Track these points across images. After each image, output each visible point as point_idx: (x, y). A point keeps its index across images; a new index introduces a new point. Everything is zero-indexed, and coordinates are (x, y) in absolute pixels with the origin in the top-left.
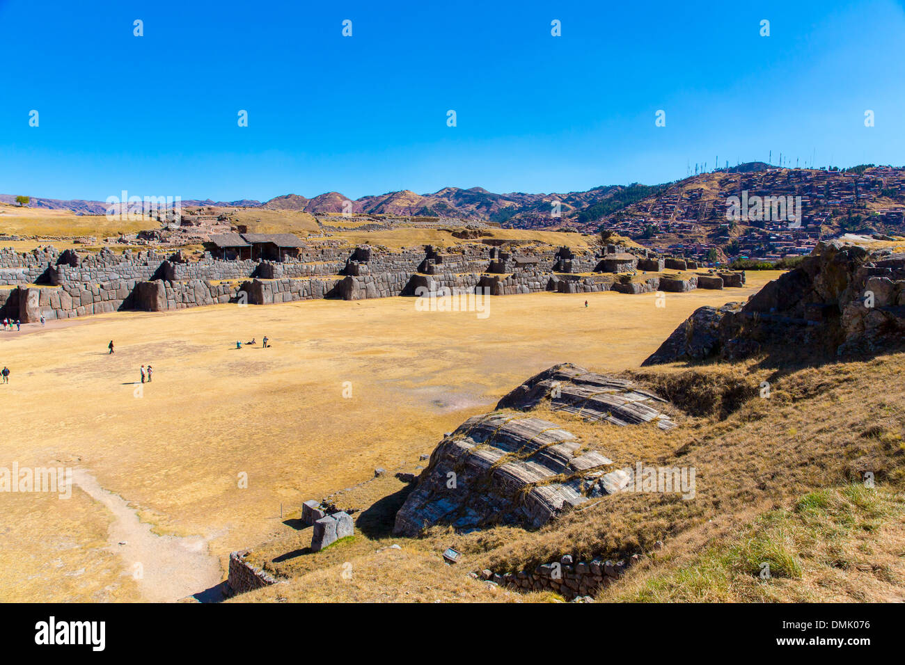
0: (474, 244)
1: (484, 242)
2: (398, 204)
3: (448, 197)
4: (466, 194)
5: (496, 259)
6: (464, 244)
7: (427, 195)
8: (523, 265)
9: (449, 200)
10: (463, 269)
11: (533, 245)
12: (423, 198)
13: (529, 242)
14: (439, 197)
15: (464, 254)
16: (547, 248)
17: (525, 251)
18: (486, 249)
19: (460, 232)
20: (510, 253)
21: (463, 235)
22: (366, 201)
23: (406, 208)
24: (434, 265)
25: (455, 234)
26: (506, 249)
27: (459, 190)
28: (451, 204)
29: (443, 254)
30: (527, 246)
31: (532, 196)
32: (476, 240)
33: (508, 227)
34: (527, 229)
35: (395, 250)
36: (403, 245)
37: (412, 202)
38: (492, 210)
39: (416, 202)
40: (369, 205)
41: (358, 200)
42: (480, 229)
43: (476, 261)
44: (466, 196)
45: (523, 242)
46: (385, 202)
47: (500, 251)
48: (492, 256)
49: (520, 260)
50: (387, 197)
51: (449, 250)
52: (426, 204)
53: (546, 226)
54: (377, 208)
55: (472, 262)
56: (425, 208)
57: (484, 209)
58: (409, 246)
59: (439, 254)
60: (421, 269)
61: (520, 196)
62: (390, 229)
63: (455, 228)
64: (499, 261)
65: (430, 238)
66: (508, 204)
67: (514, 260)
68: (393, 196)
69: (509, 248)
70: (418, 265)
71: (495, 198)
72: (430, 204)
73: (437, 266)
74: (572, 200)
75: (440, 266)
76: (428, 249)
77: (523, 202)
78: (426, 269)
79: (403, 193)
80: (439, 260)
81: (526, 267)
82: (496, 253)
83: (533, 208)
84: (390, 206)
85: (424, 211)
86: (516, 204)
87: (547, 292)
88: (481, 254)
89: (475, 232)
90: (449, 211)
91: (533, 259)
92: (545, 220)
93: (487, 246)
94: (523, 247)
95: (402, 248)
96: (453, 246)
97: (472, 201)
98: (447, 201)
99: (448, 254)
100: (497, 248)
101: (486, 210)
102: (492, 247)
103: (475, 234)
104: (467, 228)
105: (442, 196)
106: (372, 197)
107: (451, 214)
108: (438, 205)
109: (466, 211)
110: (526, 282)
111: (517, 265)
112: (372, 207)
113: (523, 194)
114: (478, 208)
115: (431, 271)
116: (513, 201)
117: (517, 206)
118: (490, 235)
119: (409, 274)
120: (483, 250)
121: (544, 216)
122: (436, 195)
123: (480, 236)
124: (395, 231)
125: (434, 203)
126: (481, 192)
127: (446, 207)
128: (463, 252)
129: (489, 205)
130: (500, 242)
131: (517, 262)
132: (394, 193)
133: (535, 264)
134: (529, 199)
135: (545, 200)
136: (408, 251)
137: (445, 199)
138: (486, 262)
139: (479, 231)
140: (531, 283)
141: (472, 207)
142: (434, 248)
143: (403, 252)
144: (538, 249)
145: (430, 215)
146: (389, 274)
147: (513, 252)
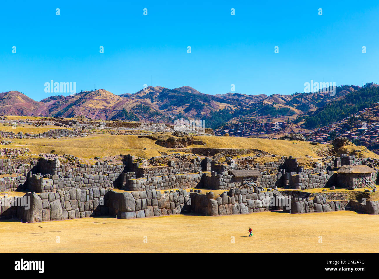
0: (182, 154)
1: (194, 151)
2: (91, 105)
3: (151, 98)
4: (173, 94)
5: (209, 172)
6: (170, 153)
7: (126, 96)
8: (241, 179)
9: (152, 102)
10: (169, 184)
11: (252, 155)
12: (121, 98)
13: (248, 152)
14: (141, 98)
15: (170, 166)
16: (270, 159)
17: (242, 163)
18: (197, 160)
19: (166, 139)
20: (226, 165)
21: (169, 143)
22: (52, 102)
23: (100, 111)
24: (134, 179)
25: (159, 142)
26: (221, 161)
27: (164, 90)
28: (154, 105)
29: (145, 165)
30: (245, 156)
31: (250, 97)
32: (185, 149)
33: (223, 134)
34: (244, 136)
35: (87, 160)
36: (96, 155)
37: (108, 103)
38: (203, 113)
39: (113, 104)
40: (57, 107)
41: (43, 101)
42: (189, 136)
43: (185, 175)
44: (172, 97)
45: (241, 152)
46: (75, 104)
47: (213, 163)
48: (204, 168)
49: (237, 174)
50: (78, 97)
51: (152, 161)
52: (124, 106)
53: (267, 132)
54: (66, 110)
55: (180, 175)
56: (124, 110)
57: (194, 112)
58: (104, 156)
59: (140, 166)
60: (118, 184)
61: (236, 97)
62: (81, 135)
63: (159, 135)
64: (213, 174)
65: (129, 146)
66: (222, 106)
67: (230, 173)
68: (84, 96)
69: (223, 158)
70: (114, 179)
71: (207, 99)
72: (130, 105)
73: (138, 180)
74: (298, 102)
75: (141, 181)
76: (127, 159)
77: (240, 104)
78: (124, 184)
79: (97, 92)
80: (140, 173)
81: (244, 182)
82: (209, 165)
83: (251, 111)
84: (81, 108)
85: (122, 114)
86: (232, 107)
87: (270, 212)
88: (190, 166)
89: (183, 139)
90: (152, 115)
91: (252, 172)
92: (266, 125)
93: (197, 156)
94: (241, 157)
95: (96, 158)
96: (157, 156)
97: (179, 102)
98: (150, 102)
99: (151, 166)
100: (210, 158)
101: (196, 113)
102: (203, 158)
103: (183, 141)
104: (174, 134)
105: (144, 97)
106: (60, 97)
107: (155, 118)
108: (139, 107)
109: (172, 114)
110: (245, 200)
111: (234, 179)
112: (60, 109)
113: (240, 95)
114: (186, 111)
115: (130, 187)
116: (228, 103)
117: (234, 109)
118: (201, 143)
119: (103, 190)
120: (192, 161)
121: (265, 121)
122: (137, 95)
123: (189, 144)
124: (86, 138)
125: (134, 105)
126: (190, 92)
127: (148, 109)
128: (169, 164)
129: (199, 108)
130: (213, 152)
131: (234, 176)
132: (86, 93)
133: (255, 178)
134: (247, 101)
135: (266, 102)
136: (103, 162)
137: (148, 101)
138: (197, 176)
139: (188, 139)
140: (251, 202)
141: (180, 110)
142: (135, 158)
143: (97, 164)
144: (258, 160)
145: (129, 119)
146: (79, 190)
147: (229, 163)
